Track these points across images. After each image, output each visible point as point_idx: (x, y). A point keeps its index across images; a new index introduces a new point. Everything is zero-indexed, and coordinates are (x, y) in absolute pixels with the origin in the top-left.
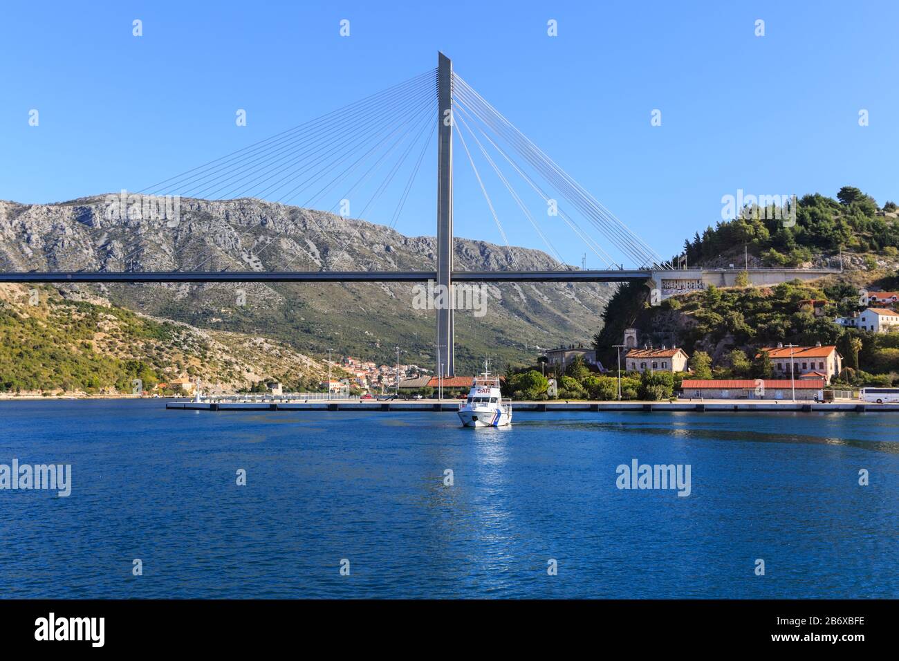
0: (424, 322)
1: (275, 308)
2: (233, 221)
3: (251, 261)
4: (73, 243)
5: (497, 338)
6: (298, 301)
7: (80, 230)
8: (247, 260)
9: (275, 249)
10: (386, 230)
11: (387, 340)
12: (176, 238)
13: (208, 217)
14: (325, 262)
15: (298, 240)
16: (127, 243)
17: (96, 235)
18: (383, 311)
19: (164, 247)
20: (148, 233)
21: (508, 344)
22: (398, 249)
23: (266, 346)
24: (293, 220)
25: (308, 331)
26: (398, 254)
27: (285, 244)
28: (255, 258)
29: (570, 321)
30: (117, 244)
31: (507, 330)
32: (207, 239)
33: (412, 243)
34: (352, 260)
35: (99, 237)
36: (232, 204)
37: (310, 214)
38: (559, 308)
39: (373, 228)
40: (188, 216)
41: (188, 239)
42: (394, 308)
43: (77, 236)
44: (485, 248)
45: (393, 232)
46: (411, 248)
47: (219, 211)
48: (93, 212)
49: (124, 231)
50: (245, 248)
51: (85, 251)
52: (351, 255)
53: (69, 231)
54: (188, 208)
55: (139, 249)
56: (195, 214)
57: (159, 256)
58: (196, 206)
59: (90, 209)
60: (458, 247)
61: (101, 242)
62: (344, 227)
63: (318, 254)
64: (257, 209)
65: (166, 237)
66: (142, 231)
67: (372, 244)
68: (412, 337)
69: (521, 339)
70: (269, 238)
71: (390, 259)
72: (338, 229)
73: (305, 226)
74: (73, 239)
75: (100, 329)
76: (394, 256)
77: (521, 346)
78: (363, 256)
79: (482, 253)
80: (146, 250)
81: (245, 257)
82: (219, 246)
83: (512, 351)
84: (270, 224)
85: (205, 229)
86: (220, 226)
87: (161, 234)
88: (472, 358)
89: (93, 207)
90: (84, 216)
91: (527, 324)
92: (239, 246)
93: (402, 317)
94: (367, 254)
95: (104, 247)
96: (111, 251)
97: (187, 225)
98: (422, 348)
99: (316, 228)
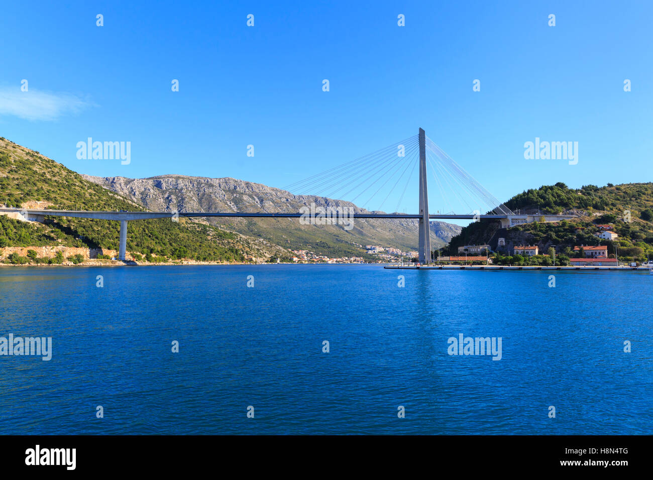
0: (306, 232)
1: (244, 225)
2: (222, 187)
3: (231, 205)
4: (154, 196)
5: (336, 239)
6: (253, 222)
7: (157, 190)
8: (230, 204)
9: (241, 200)
10: (286, 192)
11: (292, 239)
12: (198, 194)
13: (211, 186)
14: (263, 207)
15: (250, 196)
16: (178, 197)
17: (163, 192)
18: (288, 227)
19: (194, 198)
20: (186, 192)
21: (342, 241)
22: (292, 200)
23: (265, 242)
24: (247, 187)
25: (259, 236)
26: (292, 202)
27: (245, 198)
28: (233, 204)
29: (364, 232)
30: (173, 197)
31: (340, 236)
32: (212, 195)
33: (297, 198)
34: (273, 205)
35: (165, 193)
36: (221, 180)
37: (254, 185)
38: (359, 227)
39: (280, 191)
40: (203, 185)
41: (204, 194)
42: (293, 226)
43: (155, 193)
44: (327, 200)
45: (289, 193)
46: (297, 200)
47: (216, 183)
48: (162, 182)
49: (176, 191)
50: (228, 199)
51: (160, 200)
52: (273, 203)
53: (152, 191)
54: (203, 181)
55: (183, 199)
56: (206, 184)
57: (192, 202)
58: (206, 180)
59: (161, 181)
60: (316, 200)
61: (166, 196)
62: (269, 191)
63: (259, 202)
64: (232, 183)
65: (194, 194)
66: (184, 191)
67: (281, 198)
68: (302, 238)
69: (346, 239)
70: (238, 195)
71: (289, 205)
72: (266, 191)
73: (253, 190)
74: (154, 194)
75: (208, 235)
76: (290, 203)
77: (347, 242)
78: (278, 203)
79: (326, 202)
80: (186, 199)
81: (228, 203)
82: (217, 198)
83: (343, 244)
84: (238, 189)
85: (211, 190)
86: (217, 190)
87: (192, 193)
88: (329, 247)
89: (162, 180)
90: (158, 185)
91: (347, 233)
92: (226, 198)
93: (296, 229)
94: (279, 202)
95: (168, 198)
96: (171, 200)
97: (203, 189)
98: (308, 243)
99: (257, 191)
